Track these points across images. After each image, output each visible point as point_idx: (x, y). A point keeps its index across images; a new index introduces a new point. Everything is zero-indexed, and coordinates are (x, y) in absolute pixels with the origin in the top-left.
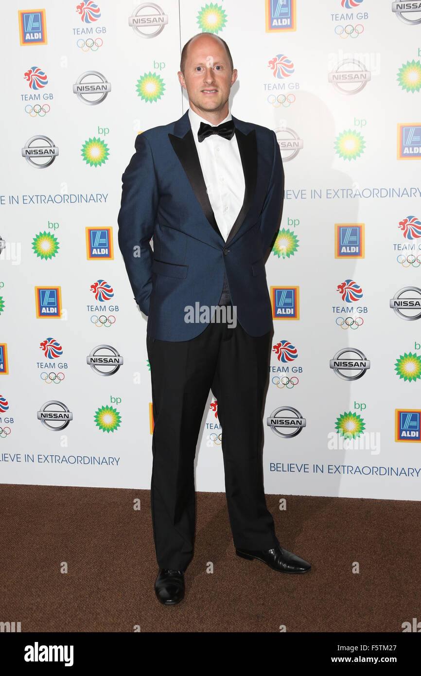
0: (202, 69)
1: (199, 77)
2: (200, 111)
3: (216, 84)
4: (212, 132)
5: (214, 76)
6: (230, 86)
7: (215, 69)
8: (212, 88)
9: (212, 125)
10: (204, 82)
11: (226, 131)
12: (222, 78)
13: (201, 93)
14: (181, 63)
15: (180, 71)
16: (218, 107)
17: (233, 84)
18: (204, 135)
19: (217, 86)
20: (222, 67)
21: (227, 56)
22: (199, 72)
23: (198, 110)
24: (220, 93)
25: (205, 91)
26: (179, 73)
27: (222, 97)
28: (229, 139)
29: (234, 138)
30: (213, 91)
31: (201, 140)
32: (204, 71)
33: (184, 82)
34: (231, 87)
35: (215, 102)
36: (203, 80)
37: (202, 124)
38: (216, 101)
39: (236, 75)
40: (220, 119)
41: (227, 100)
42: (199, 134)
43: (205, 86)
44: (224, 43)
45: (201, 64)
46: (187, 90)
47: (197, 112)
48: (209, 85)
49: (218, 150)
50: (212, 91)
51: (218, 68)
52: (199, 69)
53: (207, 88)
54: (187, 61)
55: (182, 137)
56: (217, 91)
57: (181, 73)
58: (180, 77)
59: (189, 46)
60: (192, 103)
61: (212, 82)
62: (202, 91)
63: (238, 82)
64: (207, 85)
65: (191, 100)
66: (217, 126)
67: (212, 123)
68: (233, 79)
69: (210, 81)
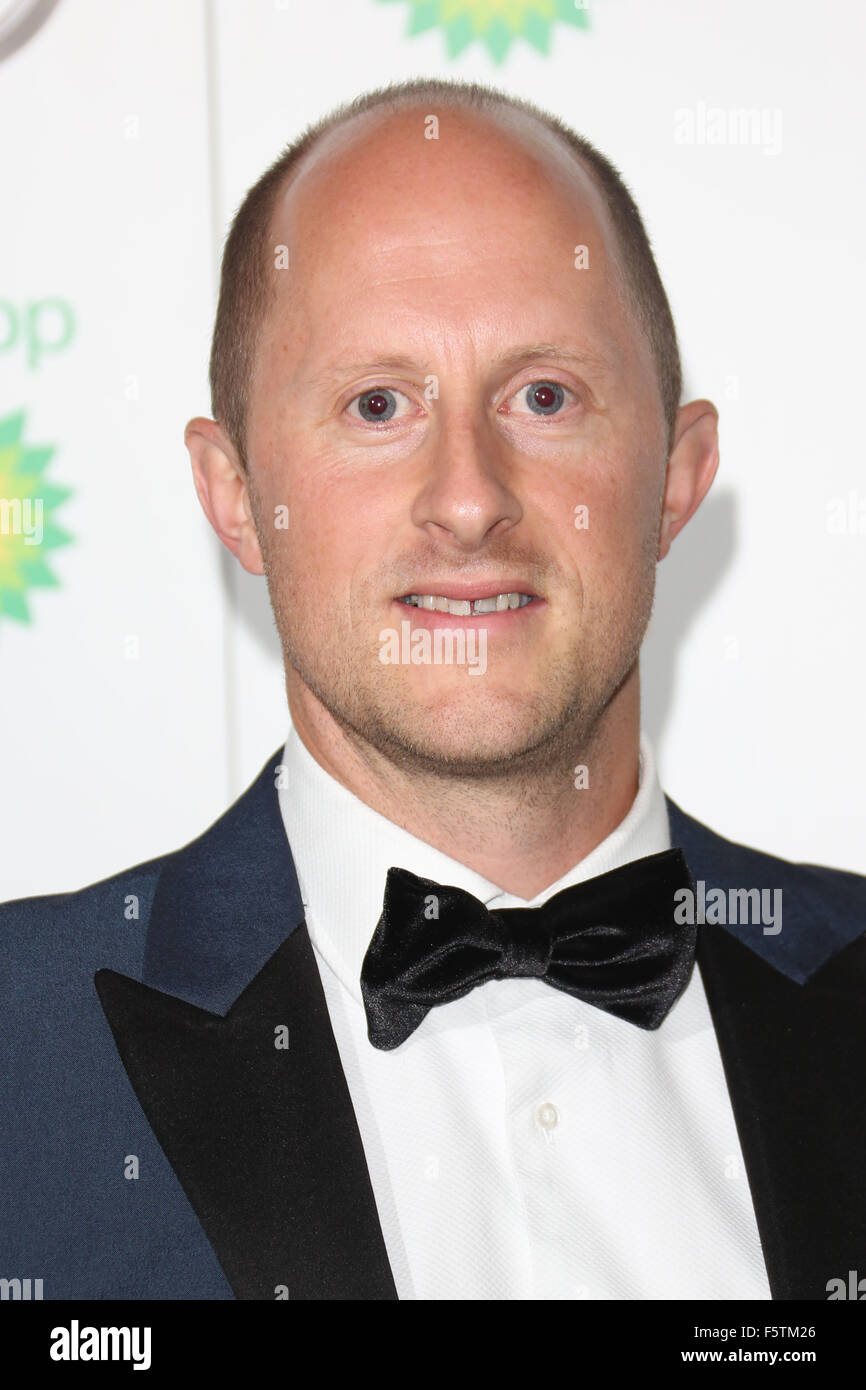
0: (402, 406)
1: (378, 477)
2: (385, 765)
3: (522, 534)
4: (496, 956)
5: (511, 468)
6: (655, 547)
7: (520, 403)
8: (486, 572)
9: (492, 896)
10: (422, 525)
11: (618, 945)
12: (578, 487)
13: (396, 611)
14: (217, 348)
15: (208, 415)
16: (547, 740)
17: (674, 532)
18: (419, 984)
19: (532, 557)
20: (583, 395)
21: (622, 287)
22: (375, 432)
23: (371, 763)
24: (561, 618)
25: (429, 602)
26: (195, 429)
27: (580, 654)
28: (647, 1015)
29: (691, 1013)
30: (502, 603)
31: (388, 1031)
32: (420, 426)
33: (242, 512)
34: (660, 555)
35: (513, 697)
36: (414, 509)
37: (403, 888)
38: (530, 683)
39: (704, 454)
40: (566, 844)
41: (626, 678)
42: (376, 971)
43: (429, 553)
44: (605, 174)
45: (397, 363)
46: (273, 589)
47: (360, 775)
48: (468, 548)
49: (546, 1118)
50: (493, 596)
51: (546, 398)
52: (376, 406)
53: (446, 576)
54: (270, 334)
55: (218, 1005)
56: (532, 599)
57: (220, 433)
58: (203, 466)
59: (291, 195)
60: (315, 705)
61: (492, 527)
62: (406, 601)
63: (728, 504)
64: (447, 550)
65: (302, 676)
66: (539, 901)
67: (489, 878)
68: (679, 488)
69: (469, 511)
